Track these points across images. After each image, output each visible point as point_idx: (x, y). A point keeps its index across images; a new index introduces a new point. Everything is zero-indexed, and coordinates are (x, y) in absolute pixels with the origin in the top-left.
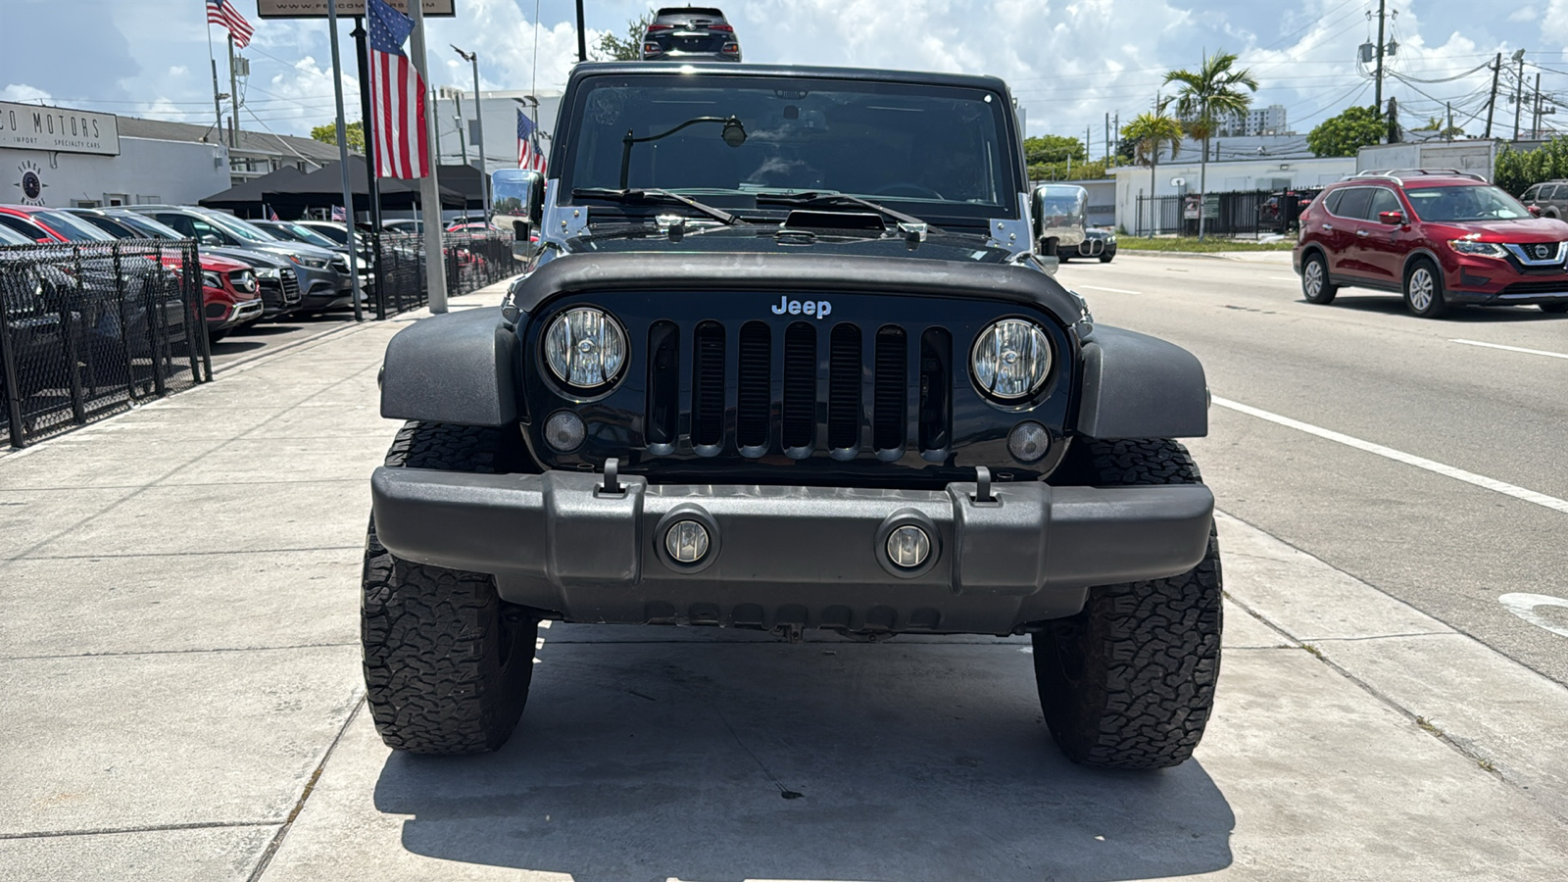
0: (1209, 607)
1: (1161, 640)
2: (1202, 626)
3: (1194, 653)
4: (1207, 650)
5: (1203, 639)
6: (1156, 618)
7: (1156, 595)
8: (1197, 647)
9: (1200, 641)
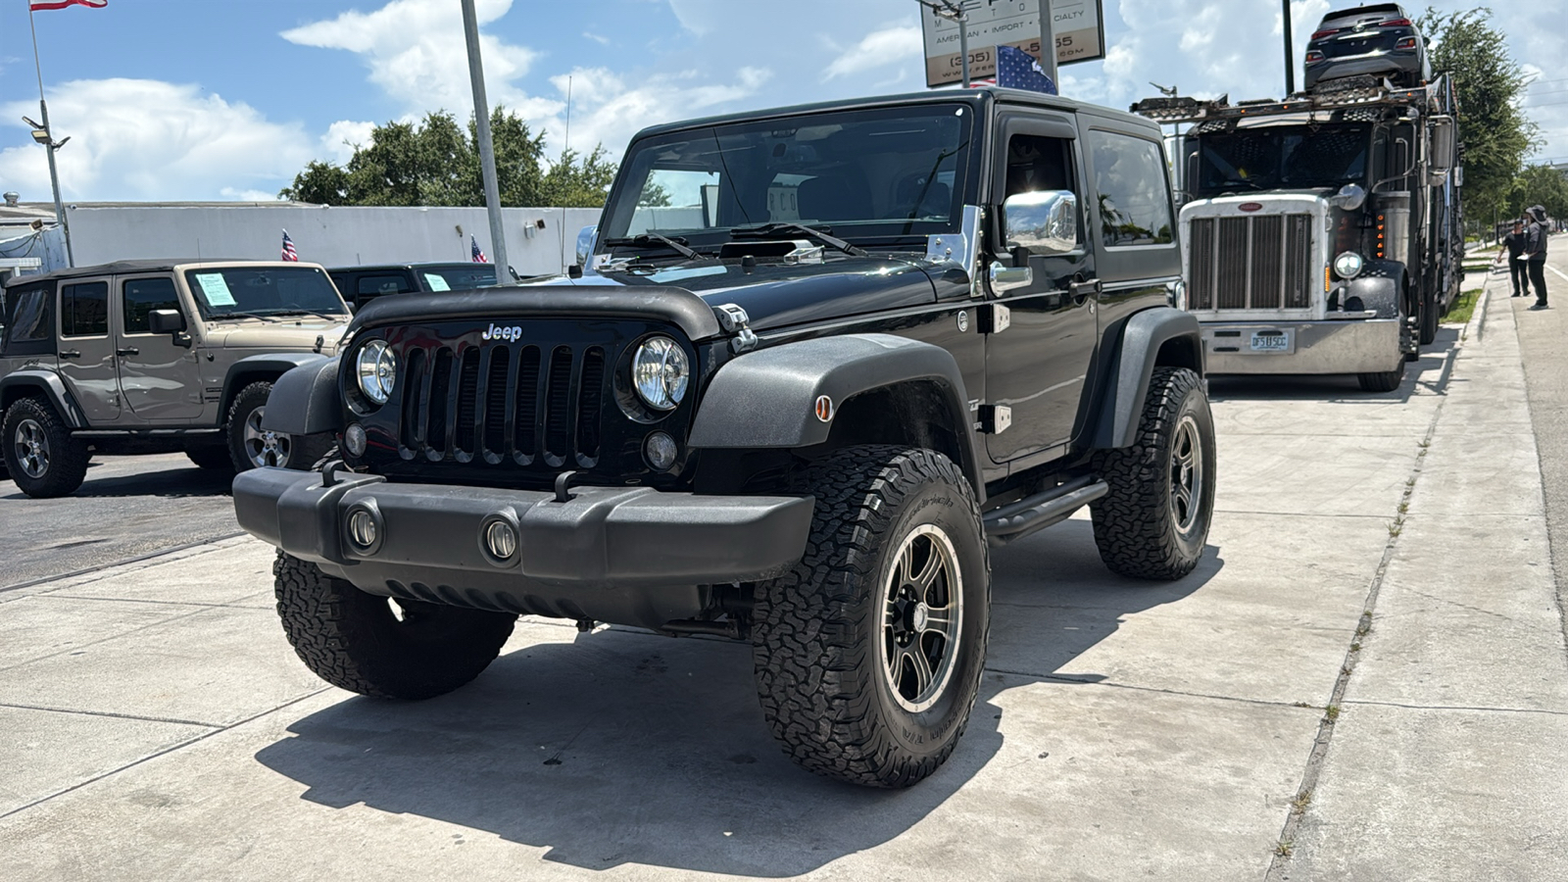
0: (831, 618)
1: (788, 648)
2: (824, 637)
3: (817, 663)
4: (830, 662)
5: (825, 651)
6: (783, 626)
7: (785, 603)
8: (820, 658)
9: (822, 652)
